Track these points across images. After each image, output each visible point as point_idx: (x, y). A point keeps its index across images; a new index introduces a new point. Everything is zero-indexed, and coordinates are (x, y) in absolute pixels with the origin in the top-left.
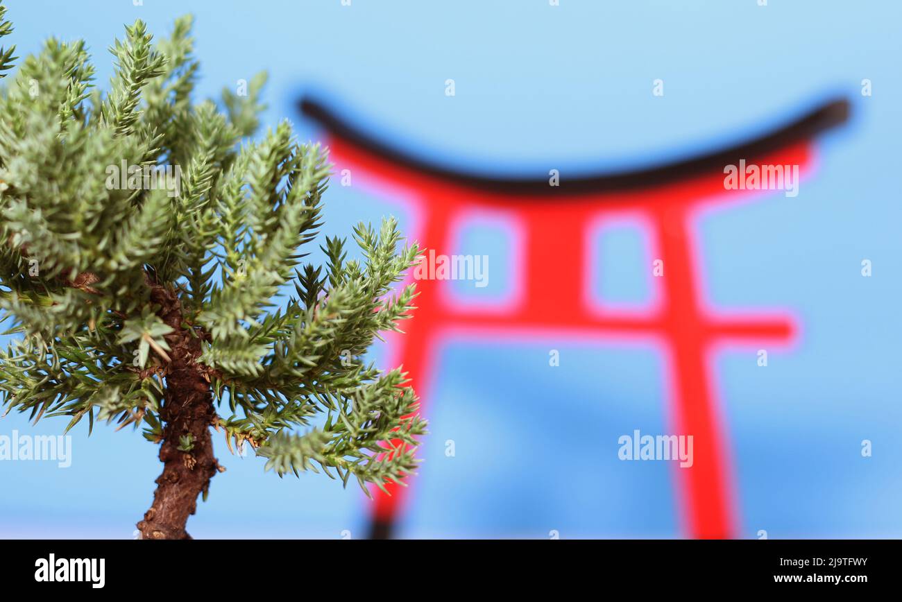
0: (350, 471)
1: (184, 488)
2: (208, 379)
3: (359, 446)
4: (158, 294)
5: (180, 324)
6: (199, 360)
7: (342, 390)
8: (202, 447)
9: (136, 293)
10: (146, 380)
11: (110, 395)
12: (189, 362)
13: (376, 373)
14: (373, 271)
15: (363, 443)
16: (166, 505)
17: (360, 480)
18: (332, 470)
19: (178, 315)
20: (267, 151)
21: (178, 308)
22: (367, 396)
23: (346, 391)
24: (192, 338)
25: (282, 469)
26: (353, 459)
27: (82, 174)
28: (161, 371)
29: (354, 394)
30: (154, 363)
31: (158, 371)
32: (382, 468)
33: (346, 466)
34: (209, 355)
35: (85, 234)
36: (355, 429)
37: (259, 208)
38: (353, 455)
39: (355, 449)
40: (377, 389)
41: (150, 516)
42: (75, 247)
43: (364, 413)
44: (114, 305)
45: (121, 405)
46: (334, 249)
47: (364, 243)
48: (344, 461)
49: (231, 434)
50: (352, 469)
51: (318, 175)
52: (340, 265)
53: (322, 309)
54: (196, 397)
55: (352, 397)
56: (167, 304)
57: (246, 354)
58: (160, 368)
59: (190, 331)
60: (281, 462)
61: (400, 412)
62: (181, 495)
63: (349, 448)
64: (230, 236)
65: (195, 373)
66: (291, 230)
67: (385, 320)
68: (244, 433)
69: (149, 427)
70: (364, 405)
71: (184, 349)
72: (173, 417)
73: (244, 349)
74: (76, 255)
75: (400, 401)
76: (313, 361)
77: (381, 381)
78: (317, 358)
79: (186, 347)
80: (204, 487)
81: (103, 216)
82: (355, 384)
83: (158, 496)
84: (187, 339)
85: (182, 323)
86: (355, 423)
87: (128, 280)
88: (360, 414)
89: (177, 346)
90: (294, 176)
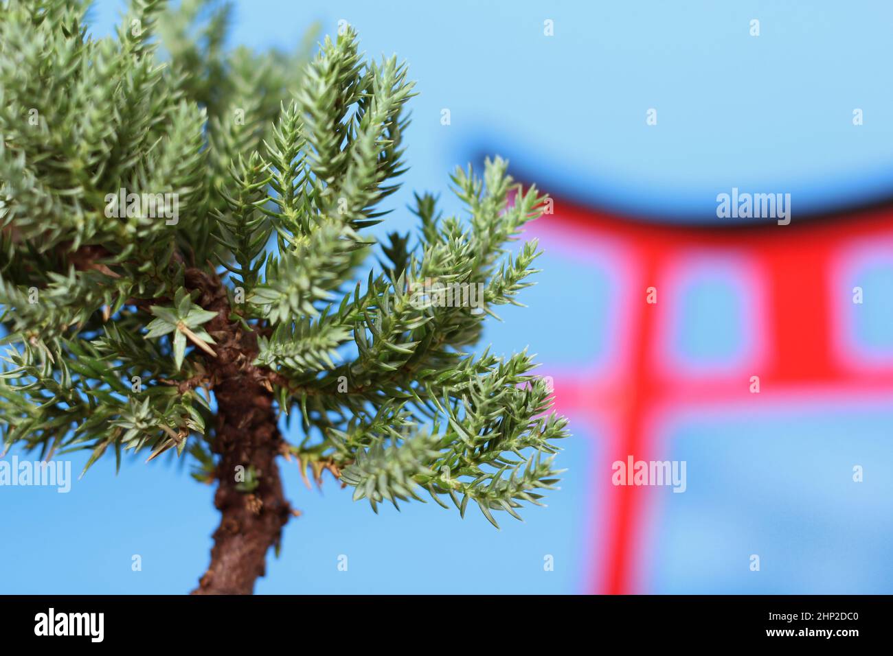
0: (469, 496)
1: (249, 540)
2: (270, 388)
3: (477, 461)
4: (196, 277)
5: (227, 315)
6: (257, 362)
7: (450, 388)
8: (268, 485)
9: (164, 271)
10: (186, 393)
11: (138, 410)
12: (243, 366)
13: (492, 362)
14: (480, 231)
15: (483, 456)
16: (227, 565)
17: (483, 507)
18: (445, 498)
19: (225, 304)
20: (326, 65)
21: (224, 296)
22: (483, 389)
23: (454, 389)
24: (245, 334)
25: (376, 495)
26: (471, 479)
27: (79, 105)
28: (207, 381)
29: (466, 391)
30: (197, 371)
31: (202, 381)
32: (510, 487)
33: (460, 488)
34: (267, 354)
35: (88, 188)
36: (471, 437)
37: (320, 140)
38: (470, 474)
39: (473, 467)
40: (496, 381)
41: (206, 581)
42: (78, 208)
43: (482, 413)
44: (136, 289)
45: (153, 423)
46: (425, 208)
47: (465, 195)
48: (459, 483)
49: (306, 462)
50: (470, 493)
51: (396, 96)
52: (434, 228)
53: (415, 275)
54: (256, 415)
55: (464, 396)
56: (209, 292)
57: (318, 340)
58: (205, 377)
59: (240, 324)
60: (374, 486)
61: (530, 410)
62: (246, 550)
63: (465, 464)
64: (285, 187)
65: (251, 381)
66: (366, 163)
67: (499, 292)
68: (322, 459)
69: (198, 464)
70: (481, 401)
71: (235, 350)
72: (227, 445)
73: (315, 334)
74: (79, 218)
75: (529, 394)
76: (411, 349)
77: (501, 369)
78: (414, 344)
79: (238, 347)
80: (275, 539)
81: (112, 163)
82: (465, 378)
83: (216, 555)
84: (238, 336)
85: (230, 315)
86: (471, 430)
87: (152, 254)
88: (477, 415)
89: (225, 346)
90: (365, 104)
